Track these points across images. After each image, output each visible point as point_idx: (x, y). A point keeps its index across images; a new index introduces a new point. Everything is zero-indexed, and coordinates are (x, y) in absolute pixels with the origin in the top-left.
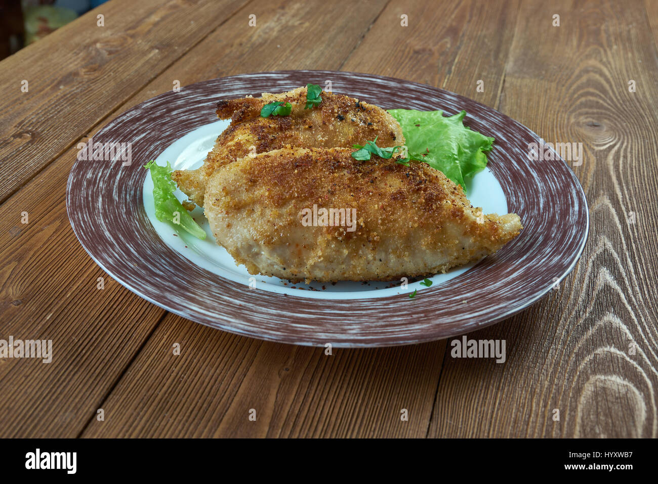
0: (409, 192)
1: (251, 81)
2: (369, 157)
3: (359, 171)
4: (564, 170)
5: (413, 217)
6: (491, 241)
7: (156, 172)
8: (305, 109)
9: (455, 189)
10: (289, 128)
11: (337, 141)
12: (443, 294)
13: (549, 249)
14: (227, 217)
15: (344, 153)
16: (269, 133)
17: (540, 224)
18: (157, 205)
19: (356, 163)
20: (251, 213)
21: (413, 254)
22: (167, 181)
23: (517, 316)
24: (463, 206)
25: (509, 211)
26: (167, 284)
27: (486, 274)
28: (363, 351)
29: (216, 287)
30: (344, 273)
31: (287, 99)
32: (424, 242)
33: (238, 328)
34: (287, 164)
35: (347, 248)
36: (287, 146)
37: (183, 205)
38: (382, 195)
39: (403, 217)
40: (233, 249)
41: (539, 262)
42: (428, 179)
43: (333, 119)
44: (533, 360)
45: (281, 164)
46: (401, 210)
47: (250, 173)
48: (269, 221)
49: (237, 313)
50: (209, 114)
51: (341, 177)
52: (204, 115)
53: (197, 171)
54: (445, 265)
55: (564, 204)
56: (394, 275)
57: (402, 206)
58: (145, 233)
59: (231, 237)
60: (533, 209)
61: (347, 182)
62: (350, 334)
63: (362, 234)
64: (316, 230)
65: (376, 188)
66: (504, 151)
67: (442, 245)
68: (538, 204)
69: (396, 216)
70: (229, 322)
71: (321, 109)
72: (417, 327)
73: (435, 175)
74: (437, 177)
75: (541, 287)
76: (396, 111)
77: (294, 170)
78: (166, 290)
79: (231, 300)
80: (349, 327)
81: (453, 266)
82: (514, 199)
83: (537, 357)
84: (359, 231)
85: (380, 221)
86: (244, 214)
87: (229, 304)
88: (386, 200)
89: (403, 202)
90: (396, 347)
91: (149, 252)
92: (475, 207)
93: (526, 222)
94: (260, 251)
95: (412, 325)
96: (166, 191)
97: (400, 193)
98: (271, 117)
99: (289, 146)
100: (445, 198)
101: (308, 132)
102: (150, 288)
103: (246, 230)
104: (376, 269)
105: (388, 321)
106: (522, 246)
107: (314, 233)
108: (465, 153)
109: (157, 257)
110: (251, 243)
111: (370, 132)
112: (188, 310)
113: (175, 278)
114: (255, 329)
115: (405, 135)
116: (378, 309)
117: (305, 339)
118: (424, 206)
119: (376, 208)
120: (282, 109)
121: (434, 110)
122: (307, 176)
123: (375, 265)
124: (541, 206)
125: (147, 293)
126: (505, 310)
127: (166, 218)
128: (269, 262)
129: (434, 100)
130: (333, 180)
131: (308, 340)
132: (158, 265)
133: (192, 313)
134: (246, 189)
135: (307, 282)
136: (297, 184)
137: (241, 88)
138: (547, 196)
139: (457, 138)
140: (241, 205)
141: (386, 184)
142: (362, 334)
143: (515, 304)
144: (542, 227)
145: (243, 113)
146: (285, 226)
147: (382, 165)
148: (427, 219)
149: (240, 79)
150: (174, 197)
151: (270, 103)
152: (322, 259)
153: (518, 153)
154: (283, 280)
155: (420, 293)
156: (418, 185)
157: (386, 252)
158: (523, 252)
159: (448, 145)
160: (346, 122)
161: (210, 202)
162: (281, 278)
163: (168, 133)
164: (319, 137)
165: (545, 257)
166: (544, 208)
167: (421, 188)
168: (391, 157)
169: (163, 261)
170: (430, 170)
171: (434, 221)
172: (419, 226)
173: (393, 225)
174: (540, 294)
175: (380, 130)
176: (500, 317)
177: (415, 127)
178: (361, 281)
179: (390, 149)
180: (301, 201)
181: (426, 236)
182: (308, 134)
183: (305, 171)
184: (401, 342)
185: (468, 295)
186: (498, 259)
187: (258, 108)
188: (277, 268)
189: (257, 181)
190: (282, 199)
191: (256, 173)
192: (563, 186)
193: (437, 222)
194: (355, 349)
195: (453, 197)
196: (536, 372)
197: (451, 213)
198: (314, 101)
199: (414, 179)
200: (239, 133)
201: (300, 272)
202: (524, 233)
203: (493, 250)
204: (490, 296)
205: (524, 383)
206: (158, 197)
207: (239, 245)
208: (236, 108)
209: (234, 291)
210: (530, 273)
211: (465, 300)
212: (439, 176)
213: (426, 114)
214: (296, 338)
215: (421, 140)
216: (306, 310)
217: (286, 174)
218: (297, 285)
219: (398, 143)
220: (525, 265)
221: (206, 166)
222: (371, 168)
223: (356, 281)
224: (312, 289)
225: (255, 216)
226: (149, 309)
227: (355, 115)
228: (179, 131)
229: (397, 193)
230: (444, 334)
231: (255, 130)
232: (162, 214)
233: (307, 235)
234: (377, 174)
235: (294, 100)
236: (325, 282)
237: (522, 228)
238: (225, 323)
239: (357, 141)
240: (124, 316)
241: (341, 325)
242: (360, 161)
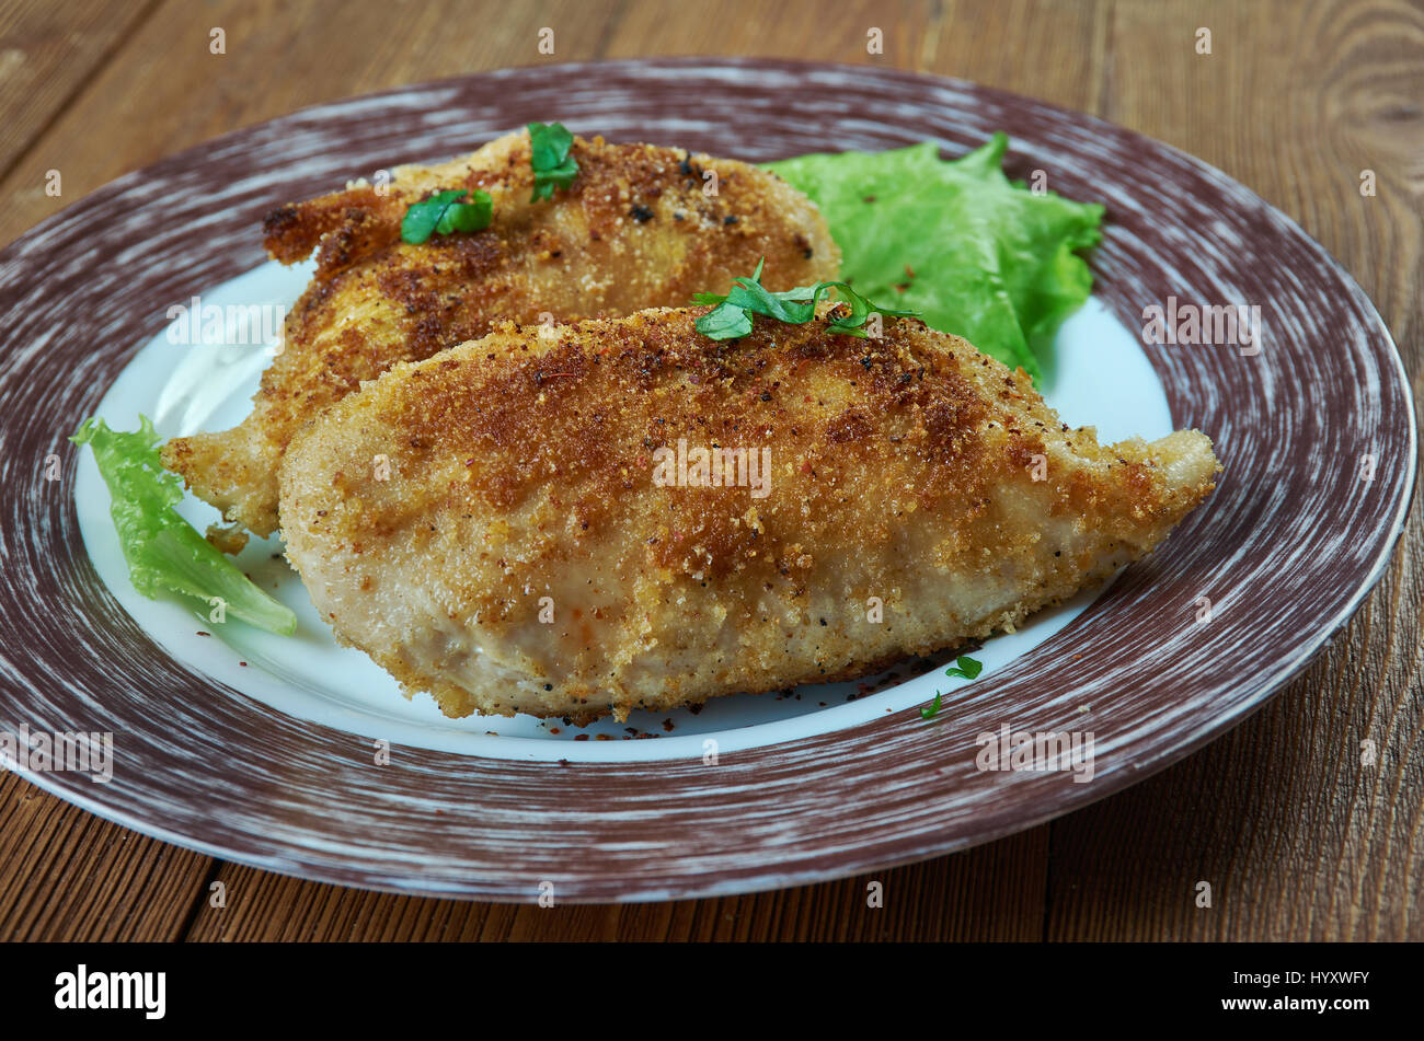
0: (877, 413)
1: (344, 126)
2: (746, 327)
3: (725, 373)
4: (1324, 274)
5: (900, 485)
6: (1136, 521)
7: (111, 452)
8: (534, 200)
9: (1008, 382)
10: (494, 267)
11: (640, 284)
12: (1018, 693)
13: (1310, 520)
14: (358, 562)
15: (674, 321)
16: (438, 289)
17: (1273, 447)
18: (133, 552)
19: (710, 349)
20: (428, 539)
21: (914, 591)
22: (151, 475)
23: (1242, 726)
24: (1038, 430)
25: (1177, 424)
26: (211, 782)
27: (1133, 618)
28: (810, 892)
29: (356, 770)
30: (722, 676)
31: (474, 179)
32: (939, 551)
33: (447, 880)
34: (512, 381)
35: (722, 600)
36: (503, 325)
37: (211, 539)
38: (800, 433)
39: (872, 487)
40: (389, 650)
41: (1284, 563)
42: (927, 365)
43: (619, 221)
44: (1307, 849)
45: (494, 381)
46: (863, 468)
47: (407, 423)
48: (484, 555)
49: (436, 836)
50: (233, 247)
51: (675, 398)
52: (216, 252)
53: (239, 433)
54: (1011, 609)
55: (1336, 378)
56: (868, 658)
57: (864, 457)
58: (112, 640)
59: (381, 617)
60: (1245, 404)
61: (695, 408)
62: (771, 848)
63: (761, 555)
64: (626, 563)
65: (782, 414)
66: (1135, 242)
67: (995, 554)
68: (1259, 391)
69: (849, 489)
70: (418, 866)
71: (579, 196)
72: (960, 800)
73: (944, 351)
74: (951, 355)
75: (1298, 635)
76: (796, 165)
77: (534, 394)
78: (214, 801)
79: (409, 801)
80: (765, 829)
81: (1036, 608)
82: (1183, 384)
83: (1317, 840)
84: (751, 547)
85: (806, 510)
86: (410, 544)
87: (406, 814)
88: (814, 445)
89: (864, 445)
90: (905, 867)
91: (137, 697)
92: (1074, 427)
93: (1229, 448)
94: (469, 645)
95: (945, 799)
96: (153, 505)
97: (854, 419)
98: (435, 239)
99: (508, 326)
100: (983, 415)
101: (552, 271)
102: (165, 804)
103: (420, 592)
104: (814, 649)
105: (872, 797)
106: (1227, 521)
107: (621, 572)
108: (1022, 263)
109: (163, 709)
110: (442, 625)
111: (734, 244)
112: (292, 851)
113: (232, 763)
114: (497, 876)
115: (837, 238)
116: (838, 764)
117: (646, 883)
118: (926, 447)
119: (791, 473)
120: (465, 213)
121: (910, 143)
122: (576, 408)
123: (808, 638)
124: (1269, 393)
125: (159, 818)
126: (1205, 716)
127: (165, 587)
128: (501, 673)
129: (907, 111)
130: (653, 409)
131: (654, 883)
132: (173, 731)
133: (304, 857)
134: (402, 470)
135: (619, 716)
136: (549, 435)
137: (318, 154)
138: (1282, 362)
139: (991, 224)
140: (394, 520)
141: (808, 400)
142: (807, 845)
143: (1230, 696)
144: (1280, 455)
145: (349, 237)
146: (534, 564)
147: (787, 346)
148: (940, 484)
149: (309, 126)
150: (180, 519)
151: (426, 197)
152: (654, 642)
153: (1179, 244)
154: (546, 720)
155: (950, 700)
156: (901, 387)
157: (836, 594)
158: (1233, 539)
159: (970, 248)
160: (659, 224)
161: (302, 524)
162: (540, 716)
163: (117, 325)
164: (588, 283)
165: (1299, 544)
166: (1278, 399)
167: (911, 395)
168: (810, 316)
169: (184, 716)
170: (926, 338)
171: (961, 486)
172: (920, 507)
173: (847, 517)
174: (1299, 656)
175: (762, 235)
176: (1190, 739)
177: (860, 207)
178: (774, 690)
179: (804, 293)
180: (570, 484)
181: (945, 533)
182: (551, 278)
183: (566, 393)
184: (921, 851)
185: (1092, 687)
186: (1164, 567)
187: (391, 215)
188: (529, 686)
189: (433, 442)
190: (513, 485)
191: (426, 418)
192: (1327, 324)
193: (971, 490)
194: (789, 891)
195: (1006, 409)
196: (1319, 884)
197: (1006, 458)
198: (556, 173)
199: (885, 372)
200: (346, 300)
201: (595, 690)
202: (1227, 484)
203: (1144, 547)
204: (1156, 681)
205: (1290, 919)
206: (132, 527)
207: (406, 637)
208: (325, 224)
209: (411, 775)
210: (1260, 599)
211: (1084, 703)
212: (956, 354)
213: (888, 163)
214: (619, 884)
215: (886, 242)
216: (633, 799)
217: (514, 412)
218: (590, 729)
219: (820, 263)
220: (1245, 576)
221: (263, 413)
222: (757, 358)
223: (761, 693)
224: (633, 733)
225: (440, 545)
226: (160, 867)
227: (682, 199)
228: (149, 312)
229: (842, 422)
230: (1041, 809)
231: (396, 287)
232: (152, 575)
233: (600, 581)
234: (778, 372)
235: (495, 178)
236: (672, 708)
237: (1220, 468)
238: (408, 871)
239: (700, 277)
240: (89, 900)
241: (740, 827)
242: (724, 341)
